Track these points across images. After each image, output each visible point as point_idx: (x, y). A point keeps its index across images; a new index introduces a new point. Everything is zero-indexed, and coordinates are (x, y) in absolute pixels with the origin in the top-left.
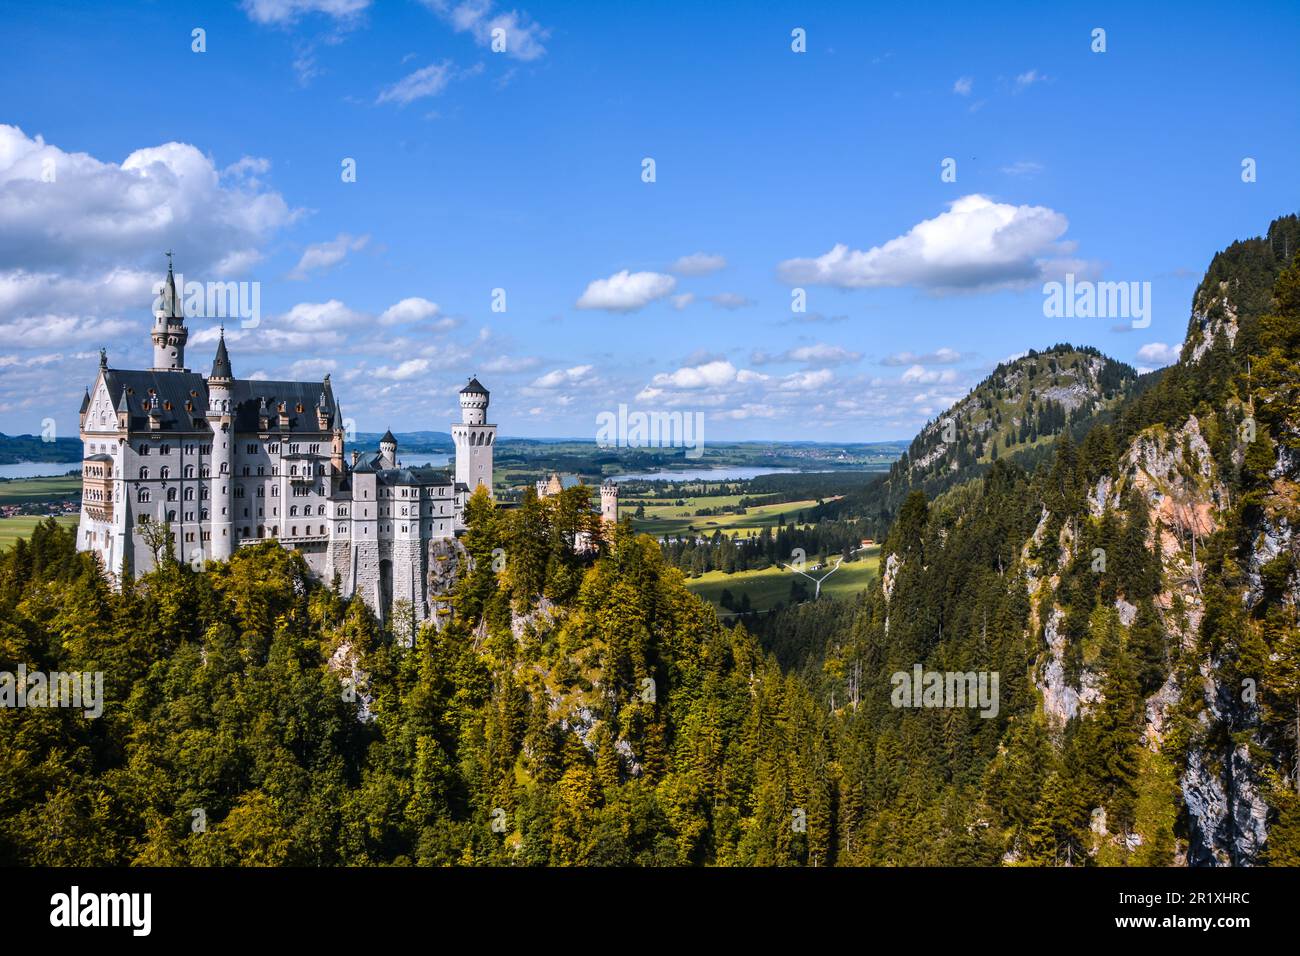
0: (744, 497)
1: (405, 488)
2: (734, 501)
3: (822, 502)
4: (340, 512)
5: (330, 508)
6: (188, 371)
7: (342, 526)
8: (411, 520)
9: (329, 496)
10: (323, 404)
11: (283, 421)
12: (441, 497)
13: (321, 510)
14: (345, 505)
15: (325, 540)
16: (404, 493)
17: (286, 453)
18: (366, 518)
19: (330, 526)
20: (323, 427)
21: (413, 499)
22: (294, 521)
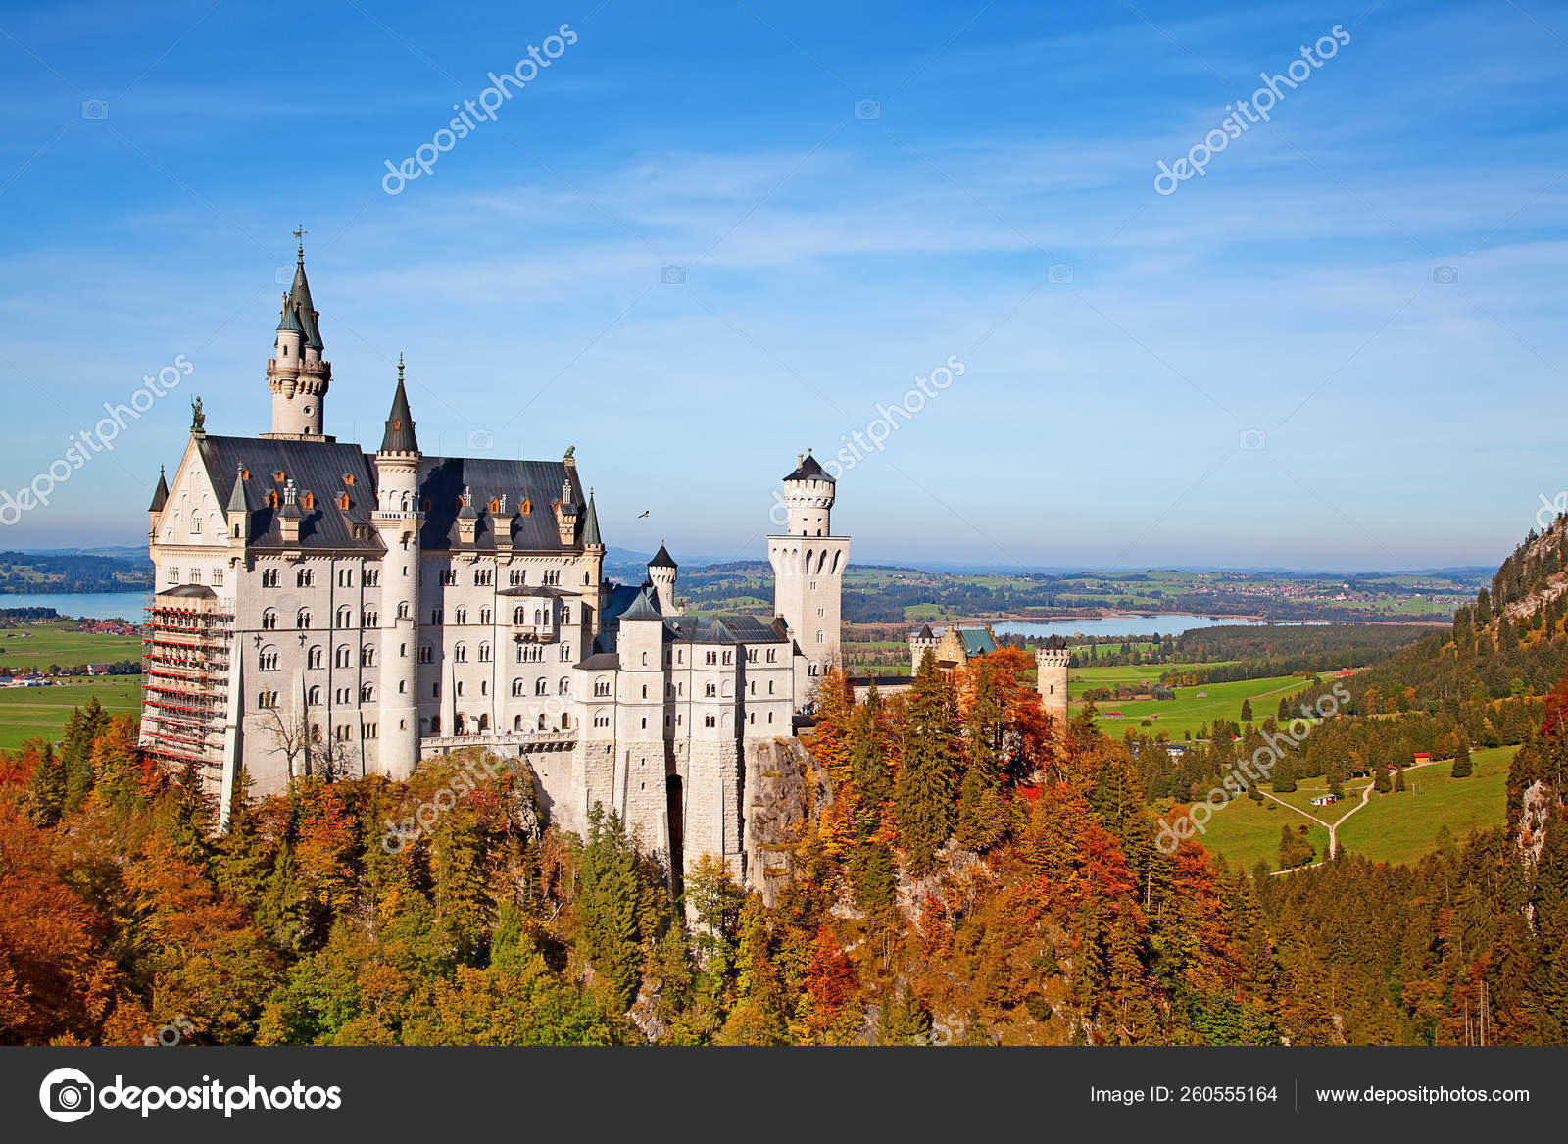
0: (1168, 667)
1: (711, 648)
2: (1150, 676)
3: (1318, 681)
4: (600, 690)
5: (582, 682)
6: (331, 439)
7: (602, 714)
8: (721, 705)
9: (578, 661)
10: (567, 500)
11: (501, 527)
12: (769, 665)
13: (563, 686)
14: (607, 677)
15: (571, 739)
16: (711, 658)
17: (504, 585)
18: (644, 701)
19: (582, 717)
20: (568, 540)
21: (725, 668)
22: (518, 706)
